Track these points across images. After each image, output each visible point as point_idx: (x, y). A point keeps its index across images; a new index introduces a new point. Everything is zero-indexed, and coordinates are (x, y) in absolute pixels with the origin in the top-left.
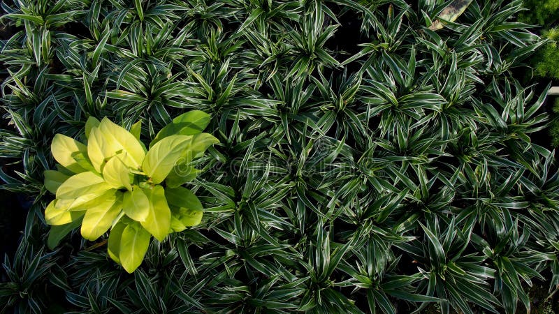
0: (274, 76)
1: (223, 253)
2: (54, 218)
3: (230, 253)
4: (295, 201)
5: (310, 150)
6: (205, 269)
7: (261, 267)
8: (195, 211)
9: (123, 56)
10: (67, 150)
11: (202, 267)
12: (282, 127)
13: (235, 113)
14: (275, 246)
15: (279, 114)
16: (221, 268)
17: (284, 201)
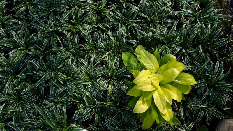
0: (108, 25)
1: (183, 54)
2: (169, 116)
3: (184, 51)
4: (164, 23)
5: (143, 14)
6: (190, 62)
7: (192, 37)
8: (170, 57)
9: (90, 88)
10: (141, 106)
11: (189, 63)
12: (132, 23)
13: (123, 42)
14: (184, 31)
15: (125, 25)
16: (190, 55)
17: (164, 27)
